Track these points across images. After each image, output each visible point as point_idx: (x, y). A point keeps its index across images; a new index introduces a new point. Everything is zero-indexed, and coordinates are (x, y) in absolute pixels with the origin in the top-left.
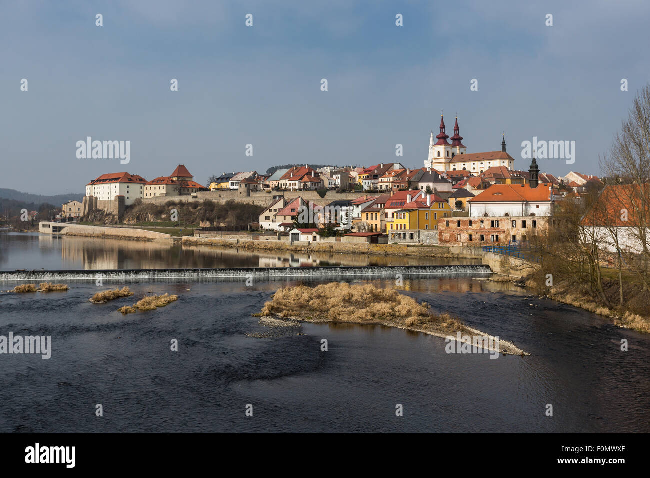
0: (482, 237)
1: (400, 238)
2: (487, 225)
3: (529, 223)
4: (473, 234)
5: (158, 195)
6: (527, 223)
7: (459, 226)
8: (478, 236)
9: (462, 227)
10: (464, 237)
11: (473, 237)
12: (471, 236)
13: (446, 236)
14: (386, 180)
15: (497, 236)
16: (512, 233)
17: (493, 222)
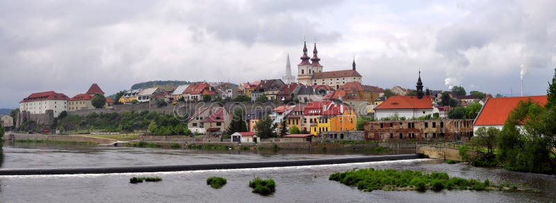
0: (401, 135)
1: (332, 137)
2: (405, 126)
3: (438, 124)
4: (393, 133)
5: (79, 109)
6: (436, 124)
7: (382, 127)
8: (398, 134)
9: (384, 128)
10: (387, 135)
11: (394, 135)
12: (392, 134)
13: (371, 135)
14: (270, 93)
15: (413, 134)
16: (425, 132)
17: (409, 124)
